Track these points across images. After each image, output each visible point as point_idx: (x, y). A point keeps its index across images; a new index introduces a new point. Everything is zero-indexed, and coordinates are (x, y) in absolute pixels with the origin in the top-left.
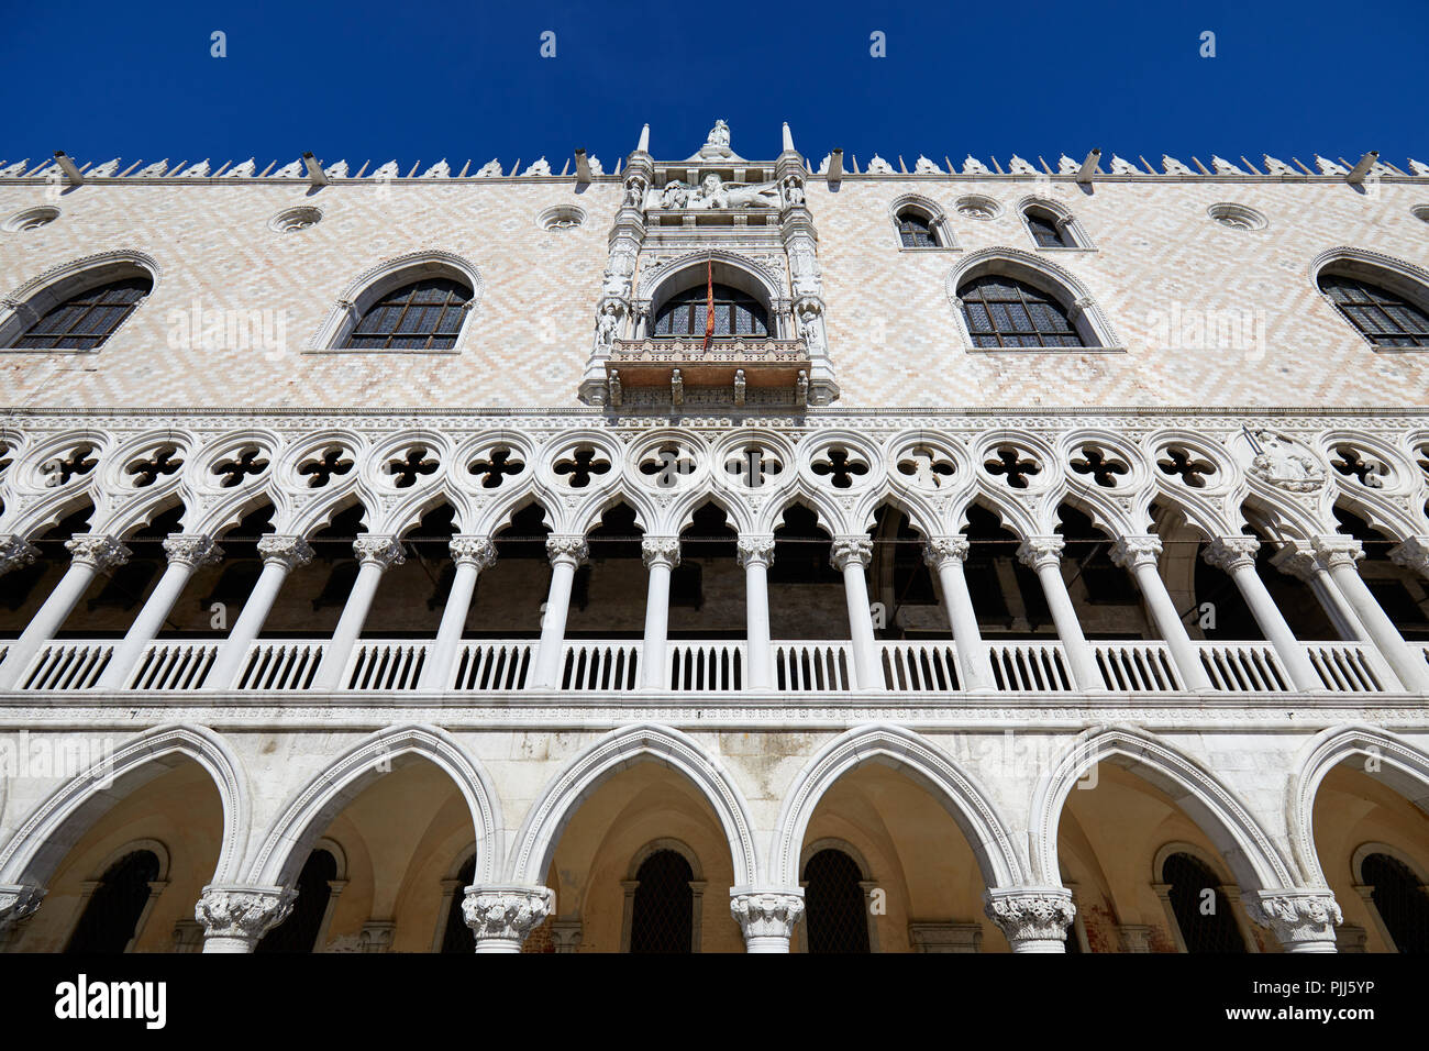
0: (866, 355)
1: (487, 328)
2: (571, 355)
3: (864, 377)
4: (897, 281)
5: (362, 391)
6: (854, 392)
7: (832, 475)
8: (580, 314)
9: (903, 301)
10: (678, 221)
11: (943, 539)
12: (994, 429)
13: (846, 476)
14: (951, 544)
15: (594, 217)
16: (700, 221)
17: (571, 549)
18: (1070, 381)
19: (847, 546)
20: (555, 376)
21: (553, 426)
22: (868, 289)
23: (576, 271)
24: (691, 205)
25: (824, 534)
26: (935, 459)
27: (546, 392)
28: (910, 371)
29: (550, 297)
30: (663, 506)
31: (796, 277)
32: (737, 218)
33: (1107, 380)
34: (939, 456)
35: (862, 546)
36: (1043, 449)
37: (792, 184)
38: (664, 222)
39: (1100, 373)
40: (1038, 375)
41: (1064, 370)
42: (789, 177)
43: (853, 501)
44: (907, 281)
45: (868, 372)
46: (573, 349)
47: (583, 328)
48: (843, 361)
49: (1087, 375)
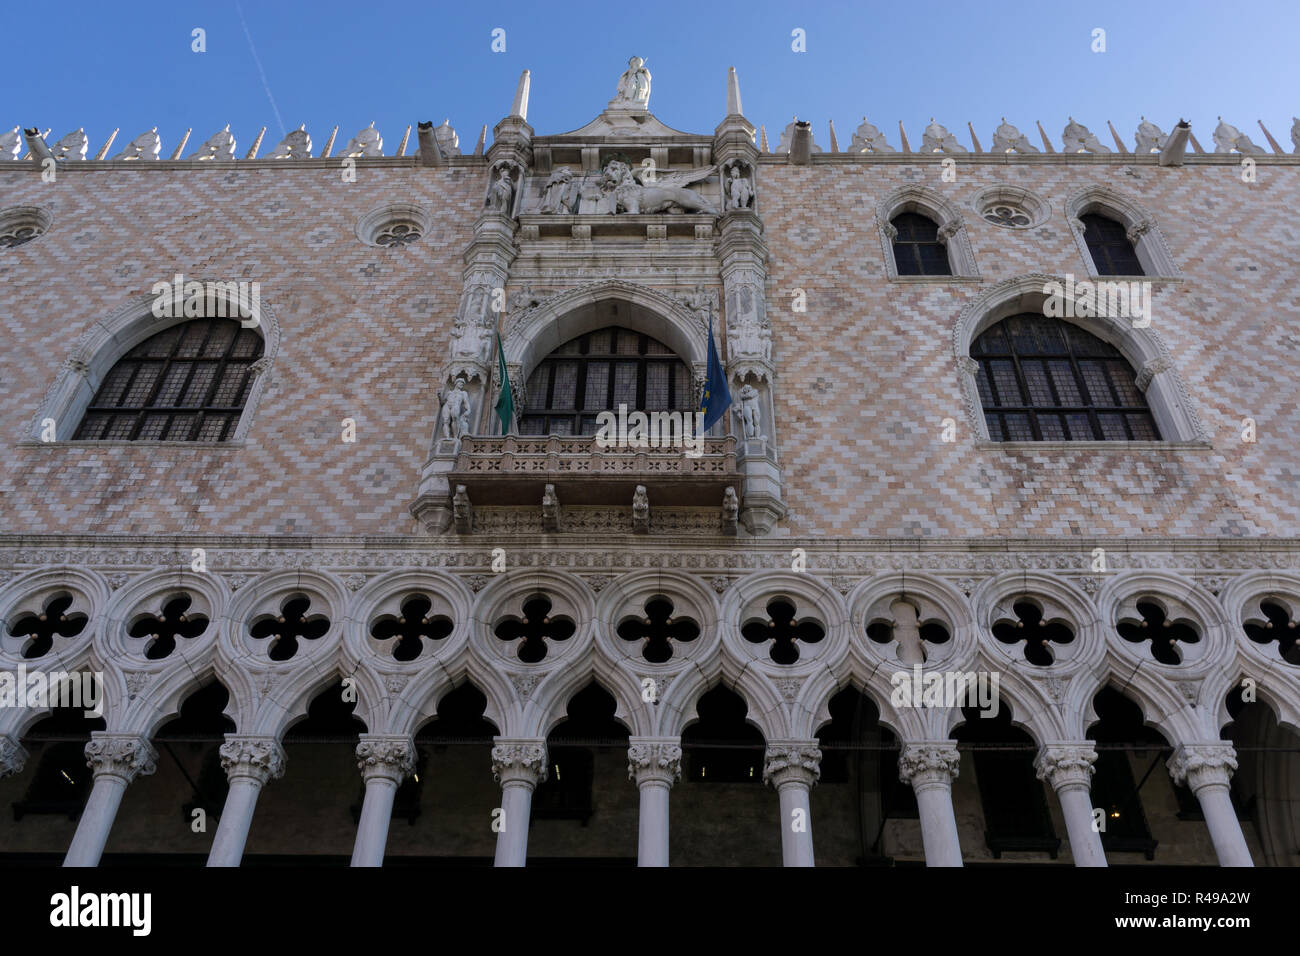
0: (829, 452)
1: (281, 406)
2: (402, 451)
3: (824, 488)
4: (882, 331)
5: (101, 508)
6: (808, 512)
7: (771, 642)
8: (416, 385)
9: (889, 363)
10: (566, 231)
11: (923, 747)
12: (1010, 572)
13: (793, 644)
14: (933, 754)
15: (444, 224)
16: (597, 231)
17: (390, 758)
18: (1124, 494)
19: (784, 757)
20: (377, 484)
21: (372, 565)
22: (839, 344)
23: (414, 314)
24: (585, 208)
25: (755, 735)
26: (923, 618)
27: (363, 509)
28: (892, 479)
29: (375, 355)
30: (525, 693)
31: (732, 327)
32: (651, 229)
33: (1178, 493)
34: (928, 613)
35: (807, 757)
36: (1078, 603)
37: (735, 172)
38: (546, 232)
39: (1169, 482)
40: (1080, 487)
41: (1118, 478)
42: (730, 162)
43: (798, 686)
44: (898, 331)
45: (831, 479)
46: (405, 440)
47: (420, 407)
48: (796, 461)
49: (1149, 486)
